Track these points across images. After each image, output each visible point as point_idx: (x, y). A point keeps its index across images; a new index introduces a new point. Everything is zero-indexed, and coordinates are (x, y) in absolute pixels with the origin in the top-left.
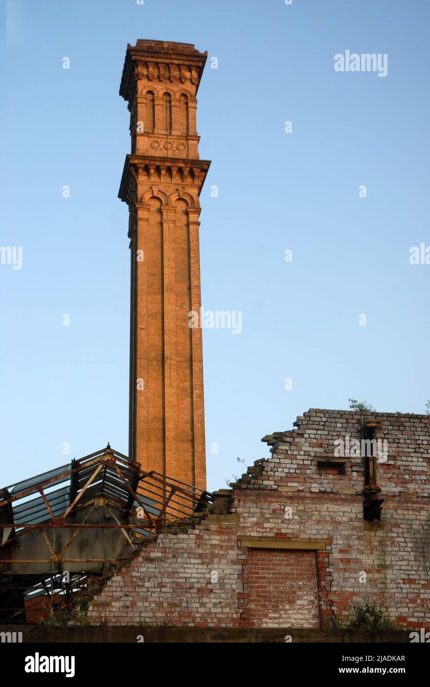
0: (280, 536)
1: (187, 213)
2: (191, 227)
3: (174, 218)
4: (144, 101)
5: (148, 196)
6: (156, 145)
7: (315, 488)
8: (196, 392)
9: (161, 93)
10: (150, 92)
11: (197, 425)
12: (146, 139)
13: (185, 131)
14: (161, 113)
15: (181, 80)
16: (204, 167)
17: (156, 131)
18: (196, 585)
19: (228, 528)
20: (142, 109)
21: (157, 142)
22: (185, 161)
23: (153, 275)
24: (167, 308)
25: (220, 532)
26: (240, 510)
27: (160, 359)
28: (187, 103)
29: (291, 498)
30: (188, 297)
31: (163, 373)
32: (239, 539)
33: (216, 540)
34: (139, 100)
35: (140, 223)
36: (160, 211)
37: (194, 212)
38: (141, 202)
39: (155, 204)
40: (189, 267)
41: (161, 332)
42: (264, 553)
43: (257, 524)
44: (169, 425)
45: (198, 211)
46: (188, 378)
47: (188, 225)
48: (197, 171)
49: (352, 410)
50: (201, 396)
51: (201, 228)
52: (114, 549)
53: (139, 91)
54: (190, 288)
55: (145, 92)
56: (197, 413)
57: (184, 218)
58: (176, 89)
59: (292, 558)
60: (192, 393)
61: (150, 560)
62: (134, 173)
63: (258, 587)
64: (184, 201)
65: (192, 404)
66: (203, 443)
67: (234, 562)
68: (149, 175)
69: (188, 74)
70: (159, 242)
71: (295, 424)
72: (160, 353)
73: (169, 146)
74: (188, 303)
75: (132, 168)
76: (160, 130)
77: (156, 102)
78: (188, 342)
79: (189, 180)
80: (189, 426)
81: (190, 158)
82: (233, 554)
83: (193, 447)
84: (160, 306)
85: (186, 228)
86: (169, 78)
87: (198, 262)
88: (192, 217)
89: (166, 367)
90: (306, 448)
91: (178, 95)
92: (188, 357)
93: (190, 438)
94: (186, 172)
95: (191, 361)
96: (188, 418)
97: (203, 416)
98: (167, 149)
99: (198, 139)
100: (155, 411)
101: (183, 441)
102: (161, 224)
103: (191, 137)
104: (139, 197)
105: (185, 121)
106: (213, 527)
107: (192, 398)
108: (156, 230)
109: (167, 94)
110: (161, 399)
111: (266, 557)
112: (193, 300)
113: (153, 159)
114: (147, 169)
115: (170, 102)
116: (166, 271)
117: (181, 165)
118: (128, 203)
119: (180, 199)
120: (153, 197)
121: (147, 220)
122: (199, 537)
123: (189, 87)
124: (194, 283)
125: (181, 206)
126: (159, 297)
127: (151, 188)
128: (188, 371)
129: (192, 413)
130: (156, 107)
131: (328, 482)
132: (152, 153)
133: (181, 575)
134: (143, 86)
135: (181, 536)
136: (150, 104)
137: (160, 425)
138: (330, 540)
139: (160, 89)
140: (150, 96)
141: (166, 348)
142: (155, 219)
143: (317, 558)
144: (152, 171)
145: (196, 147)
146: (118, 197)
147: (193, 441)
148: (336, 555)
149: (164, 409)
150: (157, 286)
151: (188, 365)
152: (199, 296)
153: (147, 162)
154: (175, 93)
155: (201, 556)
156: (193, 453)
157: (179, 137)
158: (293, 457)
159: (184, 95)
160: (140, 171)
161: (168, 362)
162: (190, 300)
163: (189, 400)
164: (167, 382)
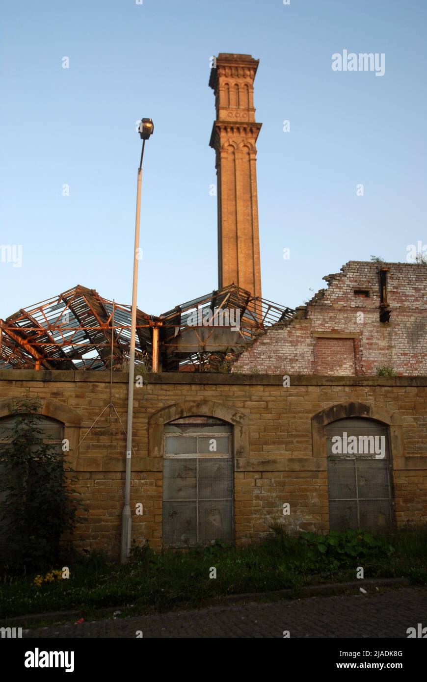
0: (334, 331)
1: (249, 154)
2: (251, 162)
3: (241, 157)
4: (223, 89)
5: (226, 145)
6: (230, 115)
7: (353, 305)
8: (256, 256)
9: (233, 84)
10: (227, 84)
11: (257, 274)
12: (225, 111)
13: (247, 106)
14: (233, 96)
15: (244, 76)
16: (258, 127)
17: (230, 106)
18: (289, 357)
19: (306, 327)
20: (222, 94)
21: (231, 113)
22: (248, 124)
23: (230, 190)
24: (239, 208)
25: (301, 329)
26: (312, 317)
27: (235, 237)
28: (248, 90)
29: (340, 310)
30: (250, 202)
31: (237, 245)
32: (312, 333)
33: (299, 333)
34: (220, 89)
35: (222, 160)
36: (234, 153)
37: (253, 153)
38: (222, 148)
39: (231, 149)
40: (251, 185)
41: (235, 222)
42: (325, 340)
43: (322, 325)
44: (241, 274)
45: (255, 152)
46: (251, 248)
47: (249, 161)
48: (254, 129)
49: (372, 261)
50: (259, 258)
51: (257, 162)
52: (233, 339)
53: (220, 83)
54: (251, 197)
55: (223, 84)
56: (256, 268)
57: (247, 157)
58: (241, 81)
59: (341, 342)
60: (253, 257)
61: (264, 344)
62: (218, 131)
63: (322, 358)
64: (247, 147)
65: (253, 263)
66: (260, 284)
67: (309, 345)
68: (227, 132)
69: (248, 73)
70: (233, 171)
71: (341, 270)
72: (235, 234)
73: (238, 115)
74: (250, 205)
75: (217, 129)
76: (233, 106)
77: (230, 90)
78: (251, 228)
79: (250, 135)
80: (252, 275)
81: (250, 122)
82: (308, 341)
83: (254, 287)
84: (234, 207)
85: (248, 163)
86: (238, 76)
87: (256, 182)
88: (252, 156)
89: (239, 242)
90: (348, 283)
91: (243, 85)
92: (251, 237)
93: (252, 281)
94: (248, 130)
95: (253, 239)
96: (251, 270)
97: (259, 269)
98: (237, 117)
99: (254, 110)
100: (233, 267)
101: (249, 283)
102: (234, 160)
103: (250, 109)
104: (221, 145)
105: (246, 100)
106: (297, 326)
107: (253, 259)
108: (231, 164)
109: (236, 85)
110: (236, 260)
111: (327, 342)
112: (253, 204)
113: (229, 123)
114: (225, 129)
115: (238, 89)
116: (237, 187)
117: (245, 126)
118: (215, 149)
119: (245, 146)
120: (230, 145)
121: (226, 158)
122: (290, 332)
123: (248, 80)
124: (254, 194)
125: (246, 150)
126: (234, 203)
127: (228, 140)
128: (251, 244)
129: (254, 267)
130: (230, 93)
131: (360, 301)
132: (228, 119)
133: (280, 352)
134: (222, 80)
135: (280, 331)
136: (227, 90)
137: (236, 274)
138: (361, 333)
139: (232, 82)
140: (226, 86)
141: (238, 231)
142: (231, 157)
143: (354, 343)
144: (229, 130)
145: (253, 115)
146: (209, 145)
147: (254, 283)
148: (365, 341)
149: (238, 265)
150: (232, 197)
151: (251, 240)
152: (257, 201)
153: (226, 125)
154: (241, 84)
155: (291, 342)
156: (254, 290)
157: (244, 110)
158: (340, 288)
159: (246, 85)
160: (222, 130)
161: (239, 239)
162: (252, 204)
163: (251, 260)
164: (239, 250)
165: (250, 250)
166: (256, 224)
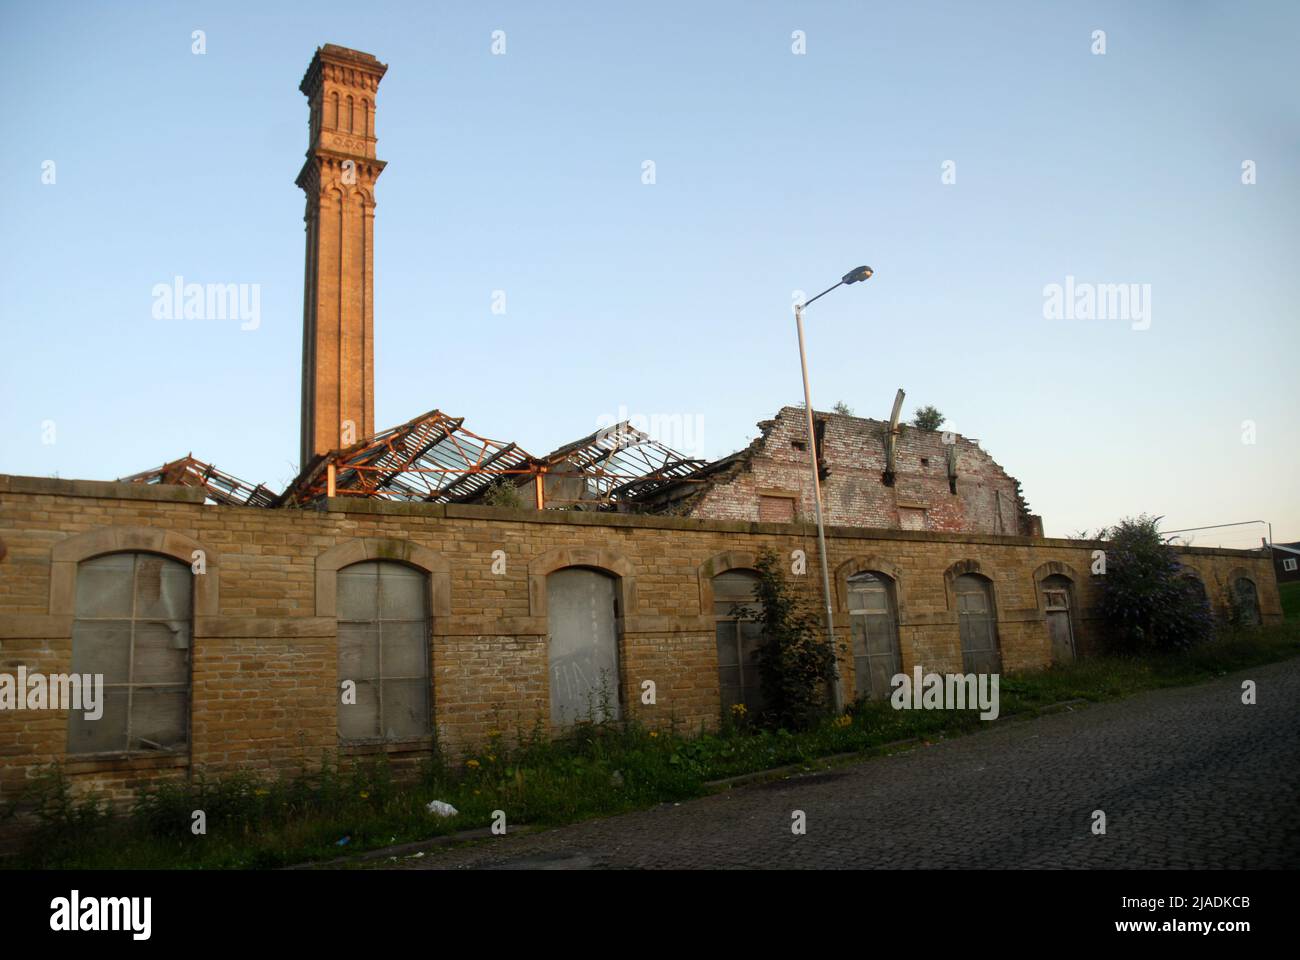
0: (777, 488)
1: (363, 206)
2: (366, 219)
3: (352, 210)
4: (329, 100)
5: (330, 187)
6: (338, 142)
7: (792, 459)
8: (367, 365)
9: (345, 95)
10: (335, 93)
11: (368, 393)
12: (330, 135)
13: (364, 132)
14: (344, 113)
15: (363, 86)
16: (380, 166)
17: (339, 128)
19: (751, 482)
20: (328, 109)
21: (339, 139)
22: (365, 160)
23: (332, 258)
24: (344, 288)
25: (746, 484)
26: (755, 471)
27: (336, 333)
28: (367, 108)
29: (780, 464)
30: (361, 281)
31: (339, 345)
32: (756, 489)
33: (744, 489)
34: (325, 99)
35: (322, 210)
36: (340, 202)
37: (370, 206)
38: (324, 191)
39: (336, 195)
40: (364, 254)
41: (337, 309)
42: (768, 498)
43: (765, 480)
44: (344, 392)
45: (374, 205)
46: (361, 351)
47: (364, 216)
48: (374, 170)
50: (372, 368)
51: (375, 220)
53: (325, 91)
54: (364, 273)
55: (330, 92)
56: (367, 383)
57: (360, 210)
58: (358, 93)
59: (781, 502)
60: (363, 366)
61: (712, 500)
62: (318, 165)
64: (362, 195)
65: (363, 376)
66: (372, 409)
67: (755, 504)
68: (331, 167)
69: (369, 82)
70: (338, 229)
71: (776, 416)
72: (337, 328)
73: (350, 144)
74: (361, 285)
75: (317, 160)
76: (343, 128)
78: (361, 321)
79: (366, 177)
80: (360, 393)
81: (369, 157)
82: (754, 498)
83: (364, 411)
84: (338, 286)
85: (361, 220)
86: (353, 83)
87: (372, 250)
88: (368, 210)
89: (342, 340)
90: (785, 433)
91: (360, 99)
92: (361, 334)
93: (361, 404)
94: (365, 169)
95: (363, 337)
96: (360, 386)
97: (372, 385)
98: (348, 146)
99: (375, 140)
100: (332, 379)
101: (355, 406)
102: (341, 213)
103: (369, 138)
104: (322, 186)
105: (364, 124)
106: (743, 481)
107: (363, 369)
108: (336, 219)
109: (350, 97)
110: (336, 368)
111: (770, 500)
112: (367, 284)
113: (337, 154)
114: (330, 163)
115: (352, 104)
116: (344, 256)
117: (361, 162)
118: (306, 190)
119: (358, 193)
120: (334, 189)
121: (329, 208)
122: (736, 487)
123: (368, 92)
124: (368, 269)
125: (359, 199)
126: (337, 279)
127: (333, 180)
128: (360, 346)
129: (363, 382)
130: (340, 108)
131: (795, 455)
132: (335, 148)
134: (328, 86)
135: (726, 486)
136: (334, 103)
137: (335, 391)
138: (800, 492)
139: (344, 91)
140: (334, 96)
141: (342, 324)
142: (335, 208)
143: (794, 503)
144: (335, 165)
145: (374, 147)
146: (297, 182)
147: (363, 407)
148: (805, 502)
149: (339, 377)
150: (335, 269)
151: (360, 340)
152: (372, 280)
153: (332, 156)
154: (357, 98)
155: (738, 500)
156: (364, 417)
157: (359, 137)
158: (779, 438)
159: (365, 100)
160: (325, 163)
161: (343, 337)
162: (364, 284)
163: (360, 371)
164: (342, 353)
165: (358, 354)
166: (370, 316)
